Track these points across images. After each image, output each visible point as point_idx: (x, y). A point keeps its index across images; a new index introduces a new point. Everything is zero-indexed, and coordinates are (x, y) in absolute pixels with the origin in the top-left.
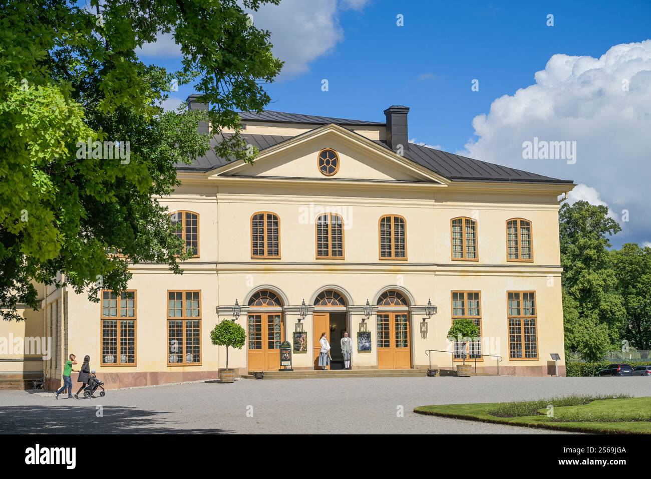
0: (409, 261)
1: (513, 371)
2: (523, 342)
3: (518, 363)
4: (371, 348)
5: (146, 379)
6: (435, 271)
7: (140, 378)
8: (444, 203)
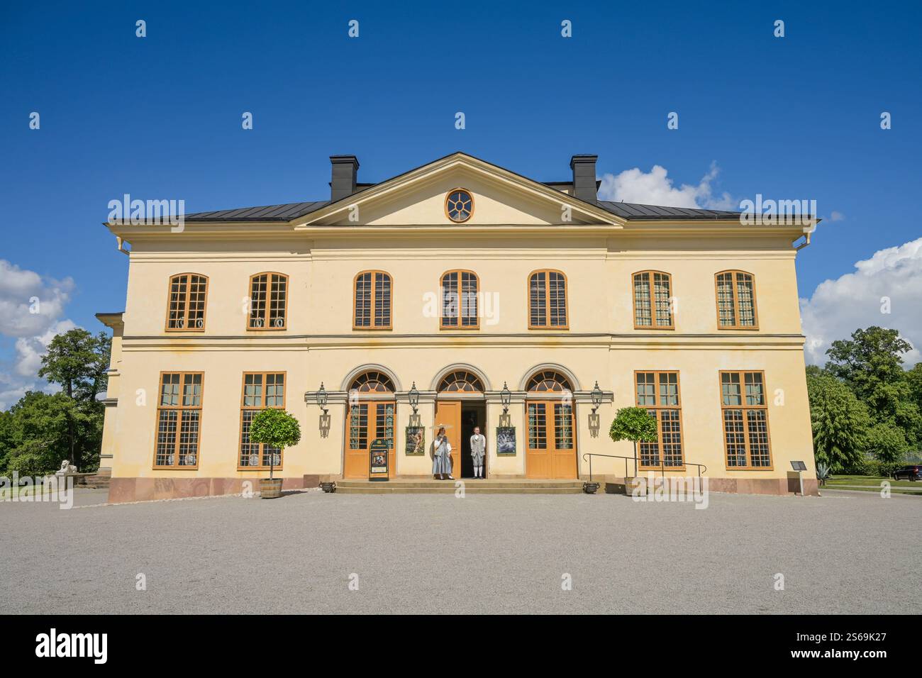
0: (571, 331)
1: (732, 486)
2: (747, 444)
3: (740, 475)
4: (515, 449)
5: (208, 487)
6: (610, 344)
7: (200, 486)
8: (622, 253)
